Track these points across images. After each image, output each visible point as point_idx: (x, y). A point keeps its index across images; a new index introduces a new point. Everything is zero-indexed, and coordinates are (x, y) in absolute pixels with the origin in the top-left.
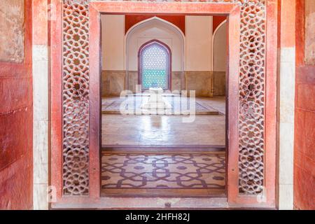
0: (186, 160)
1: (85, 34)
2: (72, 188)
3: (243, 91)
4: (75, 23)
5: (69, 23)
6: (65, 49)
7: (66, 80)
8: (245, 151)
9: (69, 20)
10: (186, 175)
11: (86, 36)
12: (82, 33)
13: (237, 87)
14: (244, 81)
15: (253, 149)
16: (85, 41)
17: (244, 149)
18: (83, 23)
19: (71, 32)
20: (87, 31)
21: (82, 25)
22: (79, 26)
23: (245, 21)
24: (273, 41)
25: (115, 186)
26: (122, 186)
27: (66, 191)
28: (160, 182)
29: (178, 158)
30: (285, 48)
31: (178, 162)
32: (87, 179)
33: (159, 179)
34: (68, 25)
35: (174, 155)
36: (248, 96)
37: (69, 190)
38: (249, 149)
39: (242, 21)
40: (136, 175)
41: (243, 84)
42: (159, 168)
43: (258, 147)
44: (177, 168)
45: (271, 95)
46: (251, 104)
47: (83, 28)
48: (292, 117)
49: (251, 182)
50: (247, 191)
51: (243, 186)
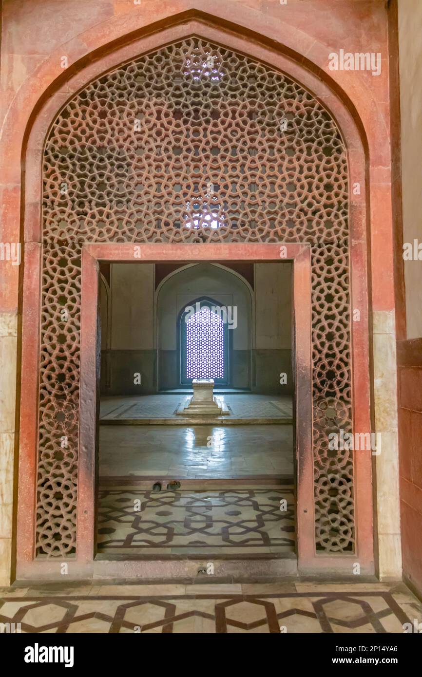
0: (242, 499)
1: (75, 294)
2: (49, 545)
3: (318, 381)
4: (61, 277)
5: (52, 278)
6: (44, 319)
7: (45, 367)
8: (324, 479)
9: (51, 272)
10: (238, 525)
11: (77, 298)
12: (70, 293)
13: (309, 375)
14: (320, 364)
15: (338, 476)
16: (76, 305)
17: (322, 476)
18: (73, 278)
19: (54, 292)
20: (78, 290)
21: (70, 280)
22: (66, 282)
23: (318, 271)
24: (362, 301)
25: (121, 544)
26: (133, 544)
27: (40, 550)
28: (195, 537)
29: (230, 497)
30: (381, 312)
31: (229, 504)
32: (74, 529)
33: (195, 530)
34: (49, 280)
35: (223, 492)
36: (326, 389)
37: (45, 549)
38: (330, 476)
39: (314, 271)
40: (158, 525)
41: (318, 369)
42: (196, 514)
43: (343, 472)
44: (226, 514)
45: (362, 387)
46: (331, 402)
47: (73, 285)
48: (395, 421)
49: (335, 532)
50: (329, 547)
51: (321, 538)
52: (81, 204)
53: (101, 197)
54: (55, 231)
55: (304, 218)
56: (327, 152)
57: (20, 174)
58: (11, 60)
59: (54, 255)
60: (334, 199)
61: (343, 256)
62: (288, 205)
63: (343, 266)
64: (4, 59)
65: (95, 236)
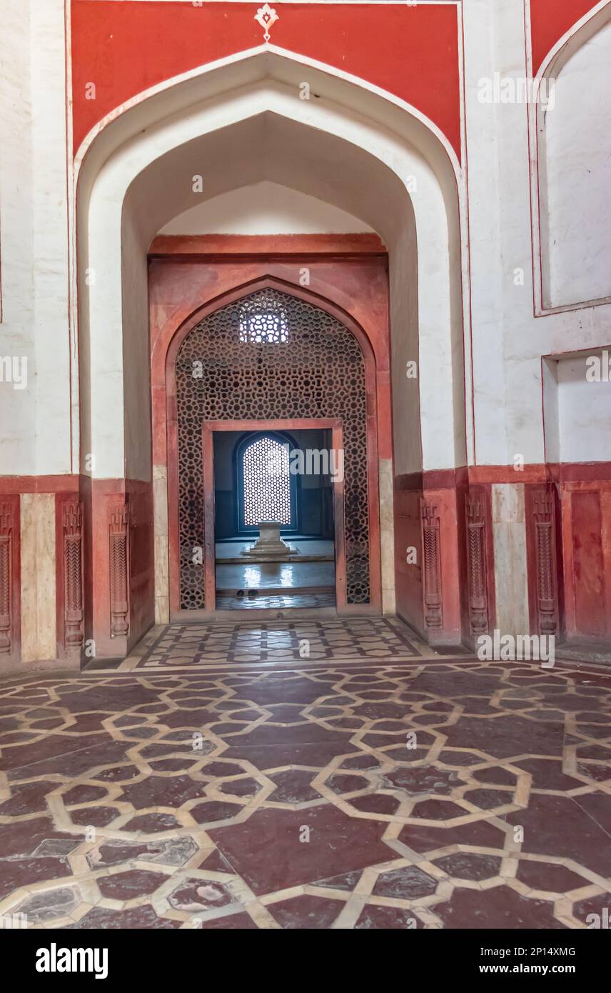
2: (188, 603)
3: (348, 502)
4: (190, 441)
6: (180, 467)
7: (182, 497)
8: (352, 560)
9: (183, 439)
11: (200, 454)
12: (196, 451)
13: (343, 498)
14: (349, 492)
15: (360, 559)
16: (199, 459)
18: (197, 442)
19: (186, 451)
20: (201, 449)
22: (193, 444)
23: (348, 435)
24: (374, 453)
27: (183, 606)
30: (383, 460)
32: (203, 594)
34: (183, 444)
36: (353, 507)
37: (186, 605)
38: (356, 559)
39: (345, 435)
41: (348, 495)
43: (363, 556)
46: (356, 515)
47: (197, 446)
48: (392, 525)
49: (358, 592)
50: (355, 600)
51: (350, 595)
52: (200, 395)
53: (213, 391)
54: (185, 413)
55: (338, 402)
56: (353, 359)
57: (164, 380)
58: (156, 309)
59: (185, 428)
60: (357, 390)
61: (362, 425)
62: (328, 394)
63: (363, 431)
64: (152, 308)
65: (210, 416)
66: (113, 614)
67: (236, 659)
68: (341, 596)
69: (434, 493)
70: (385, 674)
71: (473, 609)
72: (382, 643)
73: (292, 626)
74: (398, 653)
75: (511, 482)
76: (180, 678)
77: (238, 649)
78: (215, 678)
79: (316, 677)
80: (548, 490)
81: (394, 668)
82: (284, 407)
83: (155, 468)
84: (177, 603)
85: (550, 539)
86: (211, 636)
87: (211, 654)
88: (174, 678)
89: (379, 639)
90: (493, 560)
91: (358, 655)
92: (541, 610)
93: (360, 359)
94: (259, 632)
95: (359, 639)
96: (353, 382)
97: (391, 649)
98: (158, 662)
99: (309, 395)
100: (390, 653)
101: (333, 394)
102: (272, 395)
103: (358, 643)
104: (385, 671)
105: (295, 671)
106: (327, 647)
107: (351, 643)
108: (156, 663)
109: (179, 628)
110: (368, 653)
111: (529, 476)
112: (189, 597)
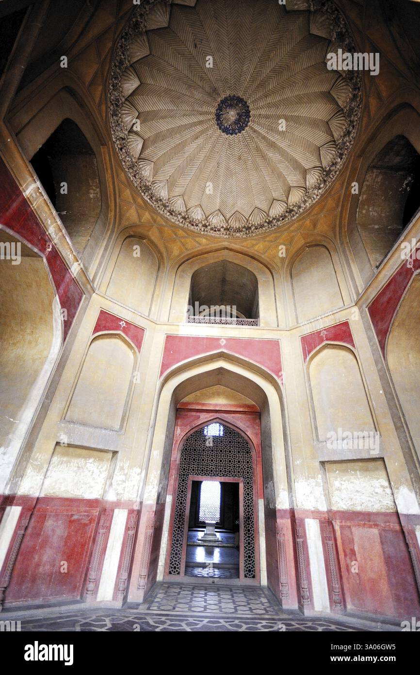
3: (245, 520)
4: (183, 485)
5: (180, 485)
11: (186, 491)
14: (246, 514)
15: (251, 552)
17: (246, 551)
18: (186, 485)
19: (181, 489)
23: (245, 486)
24: (256, 496)
30: (260, 500)
32: (180, 566)
36: (247, 522)
37: (172, 572)
48: (264, 534)
49: (250, 571)
50: (248, 575)
51: (246, 573)
52: (189, 464)
53: (194, 463)
54: (182, 471)
55: (242, 471)
56: (247, 452)
57: (176, 456)
58: (177, 428)
59: (182, 478)
60: (249, 466)
61: (251, 482)
62: (238, 467)
63: (251, 485)
64: (176, 427)
65: (192, 473)
66: (140, 576)
67: (193, 609)
68: (242, 573)
69: (281, 521)
70: (262, 626)
71: (303, 588)
72: (260, 605)
73: (218, 590)
74: (268, 613)
75: (313, 519)
76: (166, 619)
77: (193, 602)
78: (182, 621)
79: (230, 625)
80: (329, 524)
81: (267, 623)
82: (221, 471)
83: (167, 497)
84: (168, 571)
85: (333, 550)
86: (182, 592)
87: (181, 604)
88: (163, 619)
89: (258, 602)
90: (309, 561)
91: (248, 612)
92: (334, 592)
93: (250, 452)
94: (203, 592)
95: (250, 602)
96: (248, 462)
97: (265, 609)
98: (156, 607)
99: (230, 467)
100: (264, 612)
101: (240, 467)
102: (216, 466)
103: (249, 604)
104: (263, 624)
105: (220, 620)
106: (235, 605)
107: (246, 604)
108: (155, 608)
109: (167, 586)
110: (254, 611)
111: (320, 516)
112: (173, 568)
